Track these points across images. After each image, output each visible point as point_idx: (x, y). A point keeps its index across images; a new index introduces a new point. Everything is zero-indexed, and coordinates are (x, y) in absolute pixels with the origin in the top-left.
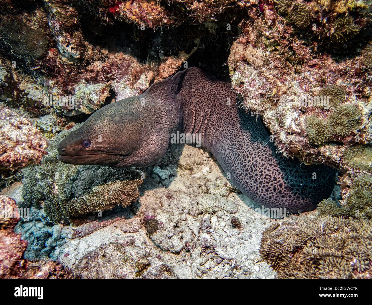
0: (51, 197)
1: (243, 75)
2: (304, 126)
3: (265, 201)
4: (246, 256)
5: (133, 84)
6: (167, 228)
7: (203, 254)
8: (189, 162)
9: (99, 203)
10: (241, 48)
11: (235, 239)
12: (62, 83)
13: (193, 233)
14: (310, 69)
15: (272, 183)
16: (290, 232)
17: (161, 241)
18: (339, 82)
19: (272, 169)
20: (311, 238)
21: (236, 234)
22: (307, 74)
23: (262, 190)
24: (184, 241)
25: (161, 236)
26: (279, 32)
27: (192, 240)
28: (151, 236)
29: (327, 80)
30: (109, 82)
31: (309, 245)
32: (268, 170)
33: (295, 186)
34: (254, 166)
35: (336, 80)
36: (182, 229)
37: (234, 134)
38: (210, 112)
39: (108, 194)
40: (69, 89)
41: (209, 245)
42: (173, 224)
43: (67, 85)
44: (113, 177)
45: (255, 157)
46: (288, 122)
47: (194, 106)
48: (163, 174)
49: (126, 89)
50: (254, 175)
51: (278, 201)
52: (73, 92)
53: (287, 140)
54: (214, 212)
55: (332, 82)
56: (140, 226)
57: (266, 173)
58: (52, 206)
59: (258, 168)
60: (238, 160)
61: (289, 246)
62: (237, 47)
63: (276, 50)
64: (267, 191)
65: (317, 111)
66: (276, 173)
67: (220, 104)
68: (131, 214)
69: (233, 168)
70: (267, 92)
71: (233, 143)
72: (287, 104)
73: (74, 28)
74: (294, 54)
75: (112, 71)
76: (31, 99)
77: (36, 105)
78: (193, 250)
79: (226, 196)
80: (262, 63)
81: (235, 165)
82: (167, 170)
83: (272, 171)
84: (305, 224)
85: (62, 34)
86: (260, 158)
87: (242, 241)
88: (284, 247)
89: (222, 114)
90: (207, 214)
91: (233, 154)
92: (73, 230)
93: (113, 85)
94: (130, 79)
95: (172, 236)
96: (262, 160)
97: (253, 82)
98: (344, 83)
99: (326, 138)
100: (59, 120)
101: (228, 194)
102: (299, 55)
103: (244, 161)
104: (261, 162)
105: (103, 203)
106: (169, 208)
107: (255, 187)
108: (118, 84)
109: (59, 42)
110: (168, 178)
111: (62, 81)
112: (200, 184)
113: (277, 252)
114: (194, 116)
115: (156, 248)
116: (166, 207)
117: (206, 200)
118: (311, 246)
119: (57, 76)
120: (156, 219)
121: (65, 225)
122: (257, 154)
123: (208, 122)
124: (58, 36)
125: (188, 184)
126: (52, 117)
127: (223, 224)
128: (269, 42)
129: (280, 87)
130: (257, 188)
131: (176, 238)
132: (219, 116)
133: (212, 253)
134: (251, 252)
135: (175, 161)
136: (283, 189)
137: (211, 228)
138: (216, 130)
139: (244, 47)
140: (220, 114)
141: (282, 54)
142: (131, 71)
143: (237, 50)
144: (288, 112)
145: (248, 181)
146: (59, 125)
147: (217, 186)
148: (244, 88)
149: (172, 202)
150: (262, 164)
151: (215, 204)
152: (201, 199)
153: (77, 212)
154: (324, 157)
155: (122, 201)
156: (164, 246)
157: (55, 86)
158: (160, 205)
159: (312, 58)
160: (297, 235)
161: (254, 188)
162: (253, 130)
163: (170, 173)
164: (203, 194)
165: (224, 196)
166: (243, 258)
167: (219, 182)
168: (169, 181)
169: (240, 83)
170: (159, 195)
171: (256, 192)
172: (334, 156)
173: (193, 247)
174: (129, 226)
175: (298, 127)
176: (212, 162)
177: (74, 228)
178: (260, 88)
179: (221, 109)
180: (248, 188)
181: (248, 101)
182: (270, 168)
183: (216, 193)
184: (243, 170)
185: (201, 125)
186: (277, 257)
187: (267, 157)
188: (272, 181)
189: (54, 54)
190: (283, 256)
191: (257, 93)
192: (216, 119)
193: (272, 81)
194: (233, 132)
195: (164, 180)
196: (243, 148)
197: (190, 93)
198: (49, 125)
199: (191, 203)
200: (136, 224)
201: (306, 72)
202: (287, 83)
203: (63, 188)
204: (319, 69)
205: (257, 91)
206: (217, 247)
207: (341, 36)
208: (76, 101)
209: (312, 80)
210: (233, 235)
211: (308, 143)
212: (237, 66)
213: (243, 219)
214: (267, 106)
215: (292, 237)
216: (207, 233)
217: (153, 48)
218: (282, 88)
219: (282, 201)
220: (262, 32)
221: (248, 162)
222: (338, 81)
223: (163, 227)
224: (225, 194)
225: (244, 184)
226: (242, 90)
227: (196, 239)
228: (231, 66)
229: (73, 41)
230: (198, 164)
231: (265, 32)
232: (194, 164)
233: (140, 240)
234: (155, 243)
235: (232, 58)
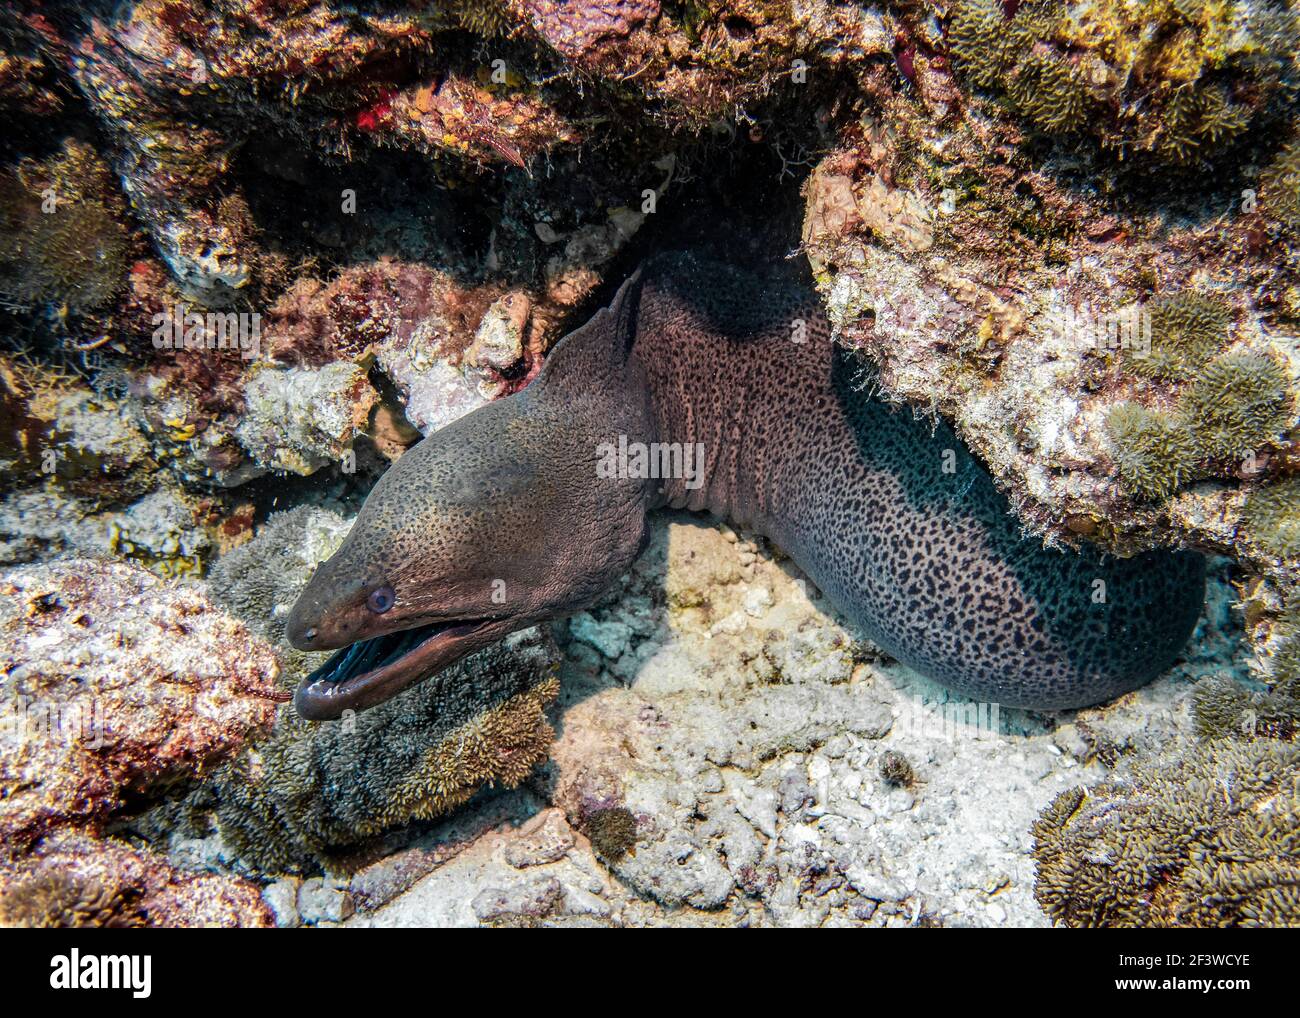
0: (243, 794)
1: (868, 287)
2: (1104, 446)
3: (992, 682)
4: (951, 878)
5: (459, 348)
6: (666, 830)
7: (808, 894)
8: (692, 580)
9: (425, 791)
10: (841, 188)
11: (902, 827)
12: (195, 379)
13: (757, 829)
14: (1098, 248)
15: (1007, 621)
16: (1128, 821)
17: (655, 878)
18: (1200, 279)
19: (1000, 575)
20: (1199, 833)
21: (904, 807)
22: (1089, 263)
23: (976, 648)
24: (736, 863)
25: (653, 862)
26: (977, 143)
27: (761, 854)
28: (618, 866)
29: (1157, 276)
30: (368, 350)
31: (1195, 855)
32: (989, 579)
33: (1085, 617)
34: (936, 573)
35: (1189, 275)
36: (721, 823)
37: (846, 469)
38: (745, 397)
39: (449, 754)
40: (226, 398)
41: (823, 864)
42: (683, 813)
43: (214, 381)
44: (456, 693)
45: (936, 541)
46: (1048, 435)
47: (687, 387)
48: (609, 636)
49: (435, 369)
50: (941, 603)
51: (1033, 678)
52: (239, 405)
53: (1053, 494)
54: (815, 745)
55: (1175, 284)
56: (569, 837)
57: (983, 592)
58: (250, 823)
59: (950, 578)
60: (876, 559)
61: (1135, 870)
62: (828, 191)
63: (972, 197)
64: (993, 648)
65: (1139, 386)
66: (1014, 584)
67: (773, 363)
68: (529, 799)
69: (864, 586)
70: (957, 337)
71: (845, 499)
72: (1036, 376)
73: (222, 186)
74: (1039, 205)
75: (370, 310)
76: (85, 450)
77: (107, 468)
78: (773, 891)
79: (845, 680)
80: (928, 242)
81: (867, 578)
82: (620, 620)
83: (1000, 581)
84: (1169, 784)
85: (180, 215)
86: (952, 542)
87: (927, 827)
88: (1119, 874)
89: (787, 399)
90: (792, 755)
91: (856, 540)
92: (340, 889)
93: (383, 360)
94: (443, 331)
95: (690, 855)
96: (962, 547)
97: (904, 308)
98: (1217, 282)
99: (1181, 472)
100: (195, 507)
101: (848, 671)
102: (1057, 208)
103: (898, 560)
104: (957, 553)
105: (440, 790)
106: (658, 758)
107: (952, 643)
108: (404, 354)
109: (174, 244)
110: (628, 648)
111: (194, 371)
112: (744, 654)
113: (1098, 892)
114: (689, 420)
115: (640, 904)
116: (647, 757)
117: (780, 710)
118: (1204, 859)
119: (173, 358)
120: (622, 805)
121: (306, 877)
122: (939, 527)
123: (744, 434)
124: (165, 224)
125: (706, 660)
126: (170, 501)
127: (852, 780)
128: (947, 175)
129: (1002, 314)
130: (959, 645)
131: (705, 860)
132: (777, 406)
133: (836, 888)
134: (968, 862)
135: (639, 586)
136: (1046, 635)
137: (814, 804)
138: (774, 457)
139: (855, 187)
140: (781, 398)
141: (996, 209)
142: (441, 299)
143: (830, 200)
144: (1042, 401)
145: (922, 625)
146: (198, 524)
147: (807, 651)
148: (878, 331)
149: (666, 737)
150: (965, 561)
151: (814, 717)
152: (763, 708)
153: (348, 831)
154: (1183, 530)
155: (503, 769)
156: (669, 893)
157: (172, 395)
158: (626, 754)
159: (1099, 214)
160: (1154, 828)
161: (948, 647)
162: (911, 443)
163: (631, 632)
164: (764, 689)
165: (838, 683)
166: (943, 886)
167: (810, 636)
168: (635, 661)
169: (859, 316)
170: (614, 719)
171: (955, 659)
172: (1214, 525)
173: (770, 879)
174: (530, 843)
175: (1086, 449)
176: (770, 566)
177: (343, 883)
178: (933, 326)
179: (780, 383)
180: (925, 649)
181: (895, 372)
182: (994, 569)
183: (806, 675)
184: (901, 590)
185: (720, 451)
186: (1101, 906)
187: (976, 536)
188: (1006, 615)
189: (148, 282)
190: (1120, 905)
191: (924, 343)
192: (771, 421)
193: (972, 299)
194: (837, 459)
195: (615, 660)
196: (887, 515)
197: (664, 341)
198: (166, 530)
199: (729, 727)
200: (555, 835)
201: (1085, 259)
202: (1023, 299)
203: (281, 757)
204: (1128, 245)
205: (925, 336)
206: (853, 868)
207: (1192, 148)
208: (258, 435)
209: (1109, 283)
210: (894, 813)
211: (1124, 498)
212: (841, 256)
213: (916, 752)
214: (964, 380)
215: (1138, 837)
216: (807, 822)
217: (508, 205)
218: (1008, 317)
219: (1049, 673)
220: (918, 142)
221: (915, 563)
222: (1194, 278)
223: (654, 830)
224: (839, 675)
225: (910, 638)
226: (869, 334)
227: (770, 849)
228: (817, 261)
229: (224, 232)
230: (724, 584)
231: (926, 143)
232: (710, 585)
233: (578, 884)
234: (635, 888)
235: (814, 229)
